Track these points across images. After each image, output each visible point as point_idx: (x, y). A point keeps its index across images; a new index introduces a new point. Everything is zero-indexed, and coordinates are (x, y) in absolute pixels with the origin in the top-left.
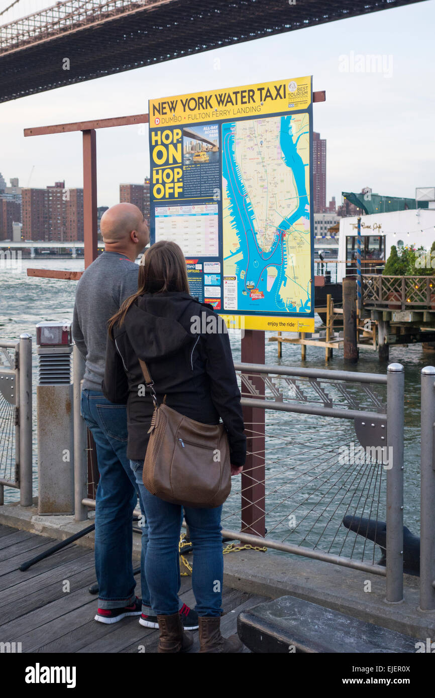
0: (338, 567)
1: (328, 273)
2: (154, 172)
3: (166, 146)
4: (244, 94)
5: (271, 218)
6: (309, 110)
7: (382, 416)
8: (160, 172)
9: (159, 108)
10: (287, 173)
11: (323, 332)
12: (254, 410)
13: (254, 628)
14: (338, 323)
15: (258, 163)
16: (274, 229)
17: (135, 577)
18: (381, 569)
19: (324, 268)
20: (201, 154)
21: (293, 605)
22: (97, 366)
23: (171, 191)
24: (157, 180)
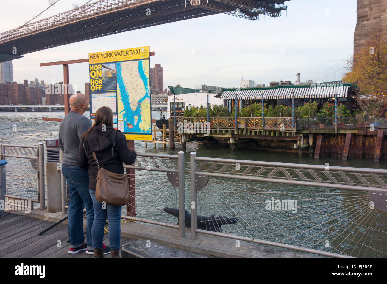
0: (162, 227)
1: (164, 116)
2: (91, 81)
3: (96, 71)
4: (125, 52)
5: (135, 98)
6: (149, 59)
7: (177, 171)
8: (93, 80)
9: (93, 56)
10: (141, 82)
11: (162, 138)
12: (130, 169)
13: (127, 253)
14: (167, 134)
15: (130, 78)
16: (137, 102)
17: (84, 235)
18: (178, 226)
19: (162, 114)
20: (109, 74)
21: (142, 243)
22: (68, 155)
23: (98, 88)
24: (92, 84)
